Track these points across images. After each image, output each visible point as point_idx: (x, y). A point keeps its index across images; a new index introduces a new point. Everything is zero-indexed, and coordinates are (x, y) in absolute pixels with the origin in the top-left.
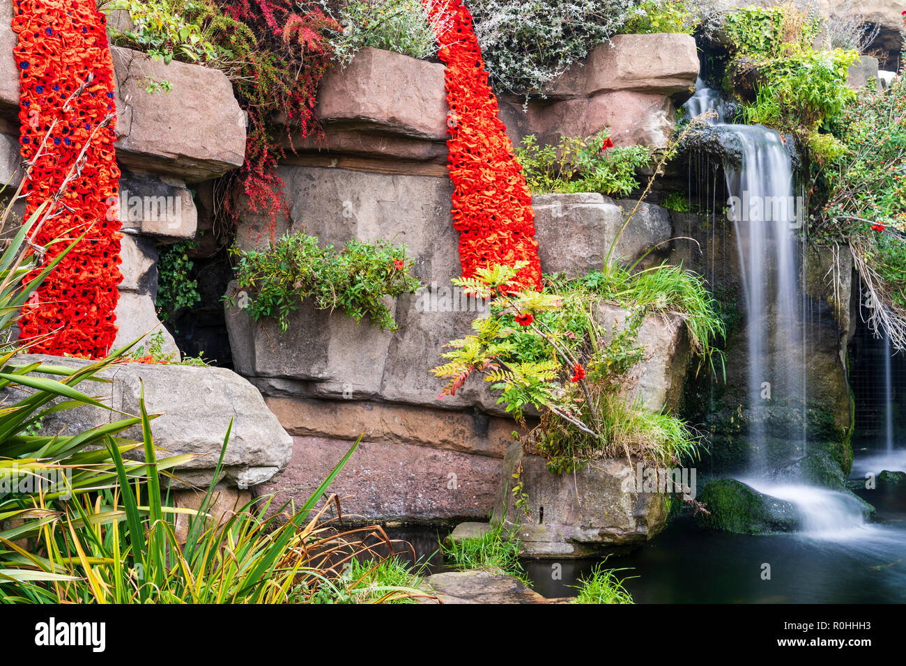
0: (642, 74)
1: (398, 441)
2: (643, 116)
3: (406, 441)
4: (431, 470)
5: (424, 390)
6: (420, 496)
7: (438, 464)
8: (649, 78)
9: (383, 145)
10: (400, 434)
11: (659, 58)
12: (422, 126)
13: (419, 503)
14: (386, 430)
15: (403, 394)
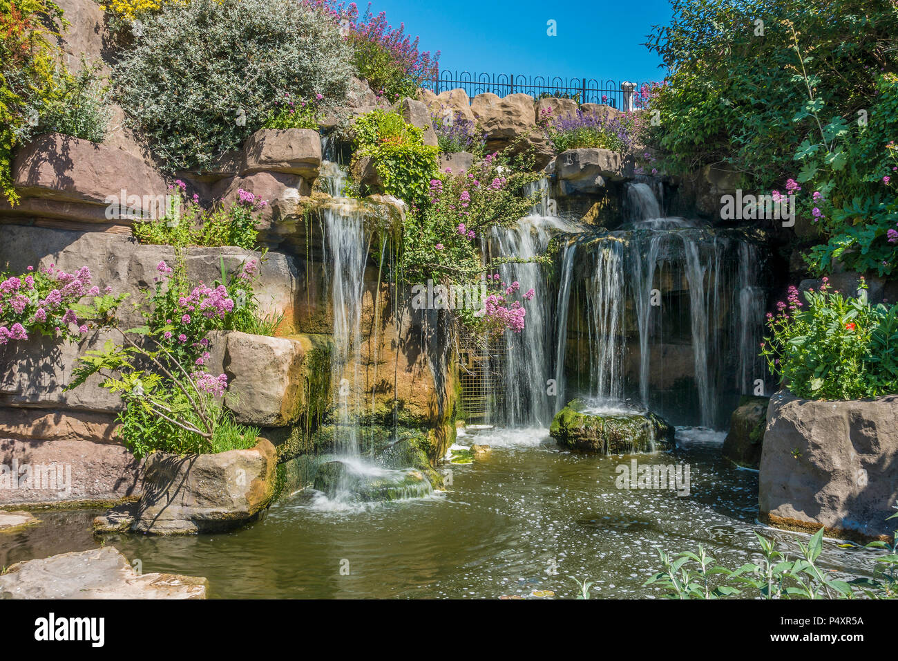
0: (278, 158)
1: (81, 439)
2: (280, 190)
3: (87, 438)
4: (105, 461)
5: (99, 398)
6: (97, 481)
7: (111, 456)
8: (283, 161)
9: (66, 208)
10: (81, 432)
11: (291, 147)
12: (97, 194)
13: (96, 486)
14: (71, 430)
15: (82, 402)
